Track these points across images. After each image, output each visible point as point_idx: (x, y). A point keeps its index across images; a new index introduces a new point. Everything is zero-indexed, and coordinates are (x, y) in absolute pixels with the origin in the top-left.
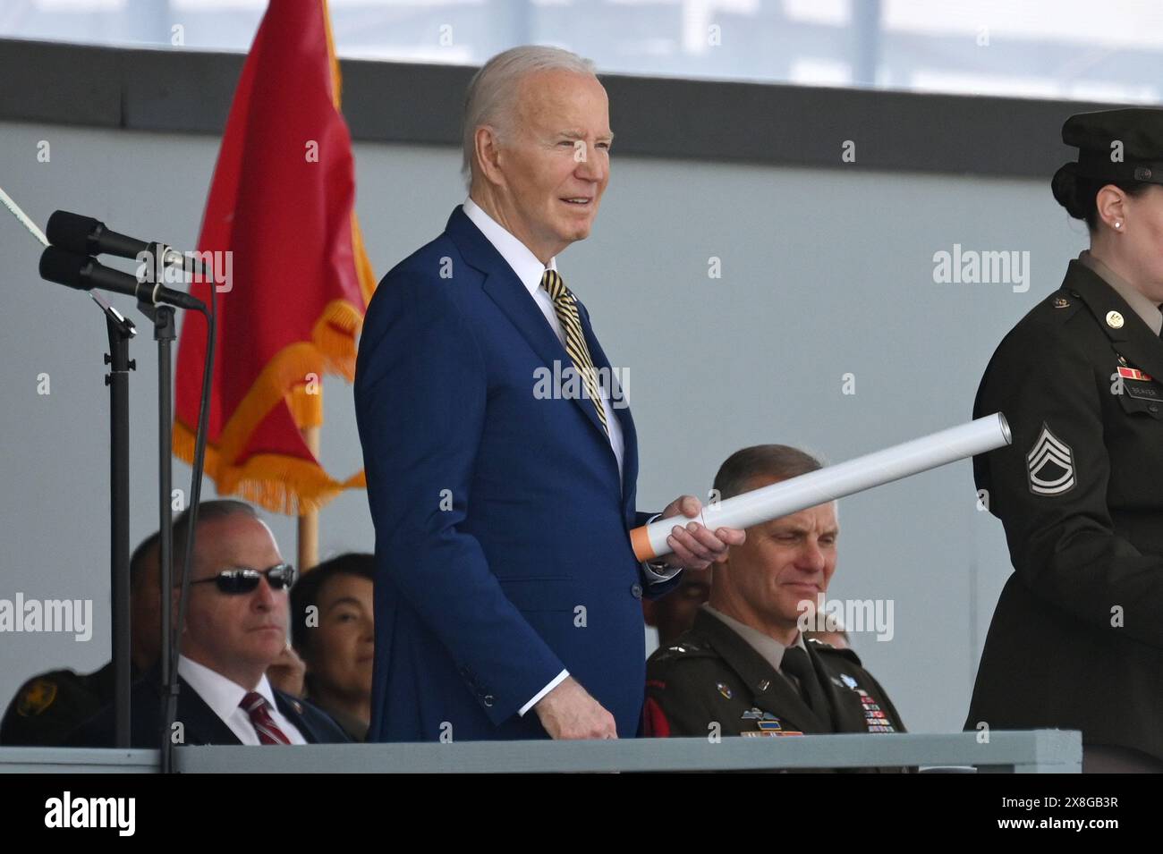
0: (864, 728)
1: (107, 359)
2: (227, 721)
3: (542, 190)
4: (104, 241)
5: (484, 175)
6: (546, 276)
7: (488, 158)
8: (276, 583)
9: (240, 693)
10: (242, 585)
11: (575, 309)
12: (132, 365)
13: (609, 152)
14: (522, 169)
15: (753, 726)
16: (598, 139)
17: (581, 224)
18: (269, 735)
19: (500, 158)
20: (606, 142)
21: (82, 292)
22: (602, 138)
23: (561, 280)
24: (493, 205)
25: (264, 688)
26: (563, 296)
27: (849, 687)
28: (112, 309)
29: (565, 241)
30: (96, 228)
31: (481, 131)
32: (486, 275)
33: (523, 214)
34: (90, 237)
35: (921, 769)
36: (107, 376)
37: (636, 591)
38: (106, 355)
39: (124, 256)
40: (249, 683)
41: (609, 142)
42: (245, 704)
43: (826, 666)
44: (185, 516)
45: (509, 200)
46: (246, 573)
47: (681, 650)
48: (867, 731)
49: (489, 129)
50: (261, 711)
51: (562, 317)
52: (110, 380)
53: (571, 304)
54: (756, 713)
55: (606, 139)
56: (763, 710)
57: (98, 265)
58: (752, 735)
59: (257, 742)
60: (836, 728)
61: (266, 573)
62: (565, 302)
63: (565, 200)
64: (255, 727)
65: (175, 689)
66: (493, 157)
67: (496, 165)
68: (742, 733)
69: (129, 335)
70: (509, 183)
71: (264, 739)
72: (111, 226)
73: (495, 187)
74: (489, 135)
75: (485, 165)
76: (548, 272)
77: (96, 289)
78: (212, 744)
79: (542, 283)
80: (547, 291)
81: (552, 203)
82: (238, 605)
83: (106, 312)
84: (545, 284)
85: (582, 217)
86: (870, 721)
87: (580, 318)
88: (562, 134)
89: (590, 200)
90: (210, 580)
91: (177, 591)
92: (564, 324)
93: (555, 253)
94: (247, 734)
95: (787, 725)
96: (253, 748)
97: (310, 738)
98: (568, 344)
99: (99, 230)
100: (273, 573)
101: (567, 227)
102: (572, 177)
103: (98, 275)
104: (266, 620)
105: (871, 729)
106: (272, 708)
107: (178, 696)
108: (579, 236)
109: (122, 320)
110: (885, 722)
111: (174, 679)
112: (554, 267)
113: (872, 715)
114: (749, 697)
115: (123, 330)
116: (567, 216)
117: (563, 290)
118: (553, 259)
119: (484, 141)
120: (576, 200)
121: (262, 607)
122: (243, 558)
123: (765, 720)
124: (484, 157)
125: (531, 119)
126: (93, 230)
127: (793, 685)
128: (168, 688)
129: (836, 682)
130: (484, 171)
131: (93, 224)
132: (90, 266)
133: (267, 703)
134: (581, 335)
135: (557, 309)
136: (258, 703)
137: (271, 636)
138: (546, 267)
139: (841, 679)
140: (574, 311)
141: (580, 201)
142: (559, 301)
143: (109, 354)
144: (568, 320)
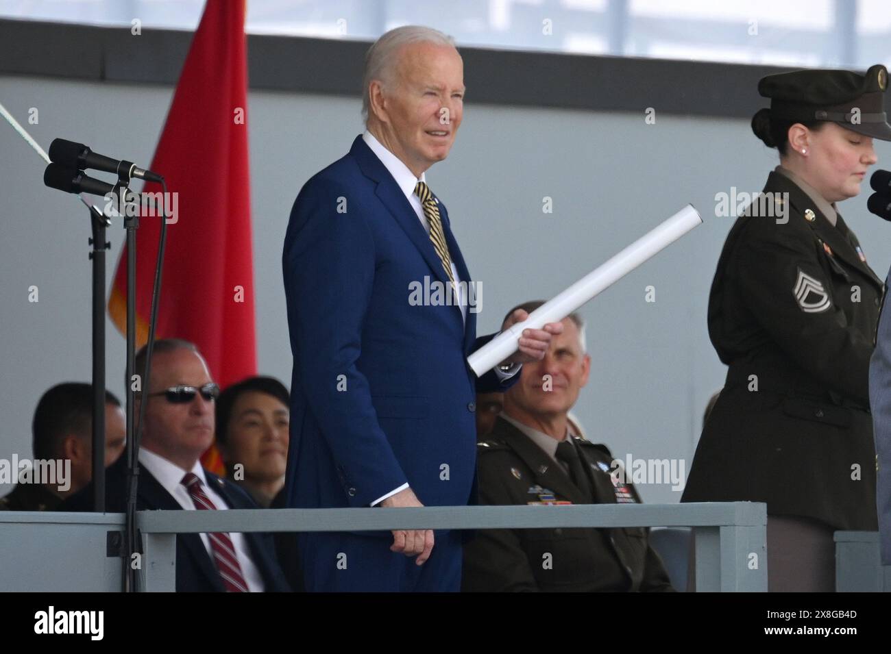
0: (614, 500)
1: (91, 242)
2: (173, 493)
3: (413, 125)
4: (91, 160)
5: (375, 115)
6: (418, 186)
7: (378, 103)
8: (207, 396)
9: (180, 473)
10: (184, 397)
11: (437, 209)
12: (108, 246)
13: (463, 100)
14: (400, 111)
15: (536, 498)
16: (454, 91)
17: (441, 149)
18: (201, 503)
19: (386, 104)
20: (460, 93)
21: (73, 195)
22: (456, 91)
23: (428, 189)
24: (382, 137)
25: (198, 470)
26: (429, 200)
27: (603, 471)
28: (95, 207)
29: (430, 161)
30: (83, 151)
31: (374, 84)
32: (377, 183)
33: (401, 141)
34: (80, 157)
35: (653, 529)
36: (90, 254)
37: (471, 407)
38: (89, 239)
39: (104, 170)
40: (188, 466)
41: (462, 93)
42: (185, 481)
43: (587, 456)
44: (144, 351)
45: (392, 133)
46: (186, 389)
47: (486, 445)
48: (616, 502)
49: (378, 83)
50: (196, 486)
51: (427, 214)
52: (92, 256)
53: (434, 206)
54: (538, 489)
55: (460, 91)
56: (543, 487)
57: (85, 176)
58: (535, 505)
59: (193, 508)
60: (596, 500)
61: (200, 389)
62: (430, 204)
63: (428, 132)
64: (192, 497)
65: (136, 471)
66: (381, 102)
67: (383, 108)
68: (529, 503)
69: (106, 224)
70: (392, 121)
71: (198, 506)
72: (95, 150)
73: (383, 124)
74: (379, 87)
75: (376, 108)
76: (420, 183)
77: (83, 193)
78: (162, 509)
79: (415, 191)
80: (418, 195)
81: (419, 135)
82: (180, 412)
83: (90, 209)
84: (417, 191)
85: (441, 144)
86: (618, 495)
87: (441, 215)
88: (427, 87)
89: (447, 133)
90: (160, 394)
91: (138, 402)
92: (429, 219)
93: (425, 169)
94: (186, 503)
95: (559, 497)
96: (190, 512)
97: (231, 505)
98: (431, 233)
99: (86, 152)
100: (205, 390)
101: (430, 152)
102: (433, 116)
103: (85, 184)
104: (200, 421)
105: (619, 500)
106: (203, 484)
107: (139, 476)
108: (440, 158)
109: (102, 215)
110: (628, 495)
111: (136, 464)
112: (423, 180)
113: (619, 490)
114: (533, 477)
115: (102, 221)
116: (430, 144)
117: (429, 197)
118: (423, 174)
119: (375, 92)
120: (437, 133)
121: (198, 413)
122: (185, 379)
123: (545, 494)
124: (375, 103)
125: (407, 77)
126: (82, 152)
127: (564, 469)
128: (132, 470)
129: (594, 467)
130: (375, 112)
131: (81, 148)
132: (80, 177)
133: (200, 481)
134: (440, 228)
135: (424, 209)
136: (194, 481)
137: (203, 433)
138: (418, 179)
139: (597, 466)
140: (436, 211)
141: (440, 133)
142: (426, 203)
143: (92, 238)
144: (431, 217)
